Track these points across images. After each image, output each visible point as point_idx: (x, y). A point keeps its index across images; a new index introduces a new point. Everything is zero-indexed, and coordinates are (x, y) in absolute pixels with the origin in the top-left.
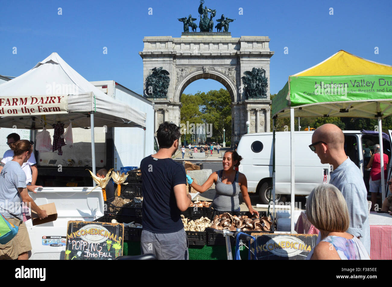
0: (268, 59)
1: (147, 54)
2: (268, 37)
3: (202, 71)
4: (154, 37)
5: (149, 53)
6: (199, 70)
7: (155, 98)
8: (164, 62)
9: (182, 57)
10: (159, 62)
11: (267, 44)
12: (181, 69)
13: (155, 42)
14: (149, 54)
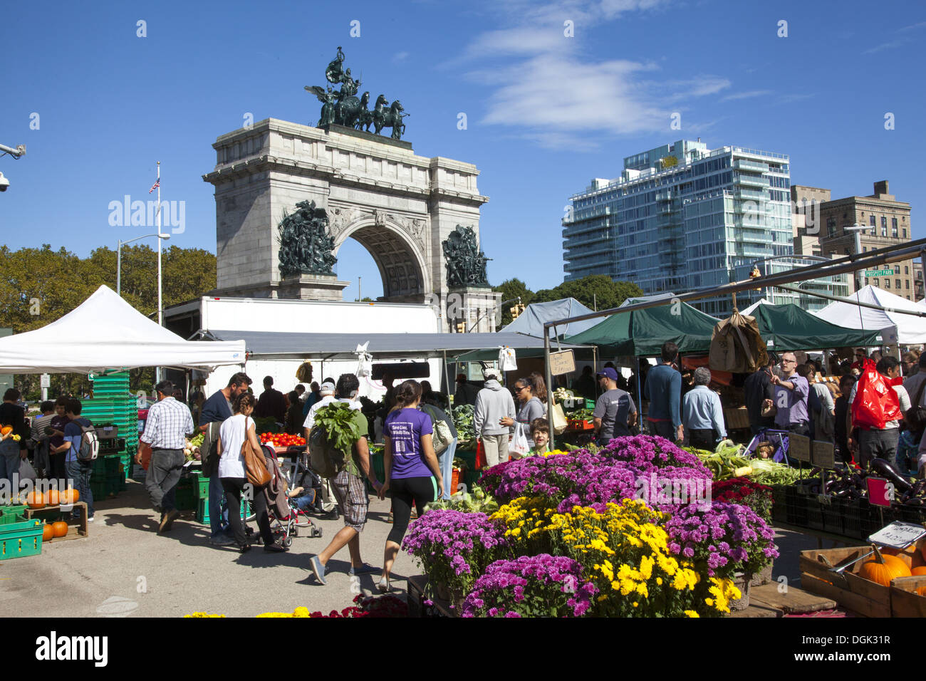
0: (476, 210)
1: (284, 163)
2: (475, 166)
3: (374, 220)
4: (291, 124)
5: (288, 162)
6: (368, 218)
7: (318, 274)
8: (313, 188)
9: (342, 183)
10: (302, 186)
11: (474, 179)
12: (334, 208)
13: (292, 137)
14: (287, 164)
